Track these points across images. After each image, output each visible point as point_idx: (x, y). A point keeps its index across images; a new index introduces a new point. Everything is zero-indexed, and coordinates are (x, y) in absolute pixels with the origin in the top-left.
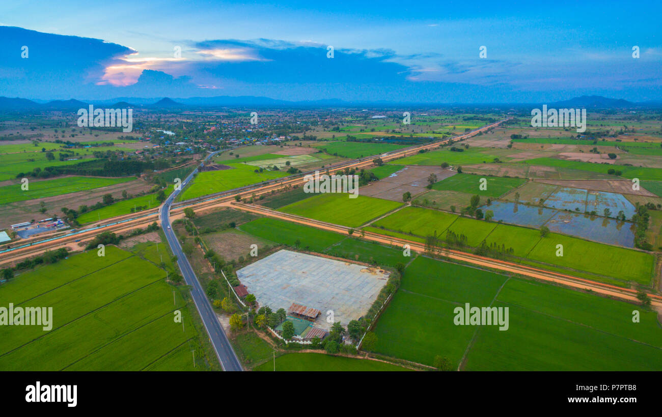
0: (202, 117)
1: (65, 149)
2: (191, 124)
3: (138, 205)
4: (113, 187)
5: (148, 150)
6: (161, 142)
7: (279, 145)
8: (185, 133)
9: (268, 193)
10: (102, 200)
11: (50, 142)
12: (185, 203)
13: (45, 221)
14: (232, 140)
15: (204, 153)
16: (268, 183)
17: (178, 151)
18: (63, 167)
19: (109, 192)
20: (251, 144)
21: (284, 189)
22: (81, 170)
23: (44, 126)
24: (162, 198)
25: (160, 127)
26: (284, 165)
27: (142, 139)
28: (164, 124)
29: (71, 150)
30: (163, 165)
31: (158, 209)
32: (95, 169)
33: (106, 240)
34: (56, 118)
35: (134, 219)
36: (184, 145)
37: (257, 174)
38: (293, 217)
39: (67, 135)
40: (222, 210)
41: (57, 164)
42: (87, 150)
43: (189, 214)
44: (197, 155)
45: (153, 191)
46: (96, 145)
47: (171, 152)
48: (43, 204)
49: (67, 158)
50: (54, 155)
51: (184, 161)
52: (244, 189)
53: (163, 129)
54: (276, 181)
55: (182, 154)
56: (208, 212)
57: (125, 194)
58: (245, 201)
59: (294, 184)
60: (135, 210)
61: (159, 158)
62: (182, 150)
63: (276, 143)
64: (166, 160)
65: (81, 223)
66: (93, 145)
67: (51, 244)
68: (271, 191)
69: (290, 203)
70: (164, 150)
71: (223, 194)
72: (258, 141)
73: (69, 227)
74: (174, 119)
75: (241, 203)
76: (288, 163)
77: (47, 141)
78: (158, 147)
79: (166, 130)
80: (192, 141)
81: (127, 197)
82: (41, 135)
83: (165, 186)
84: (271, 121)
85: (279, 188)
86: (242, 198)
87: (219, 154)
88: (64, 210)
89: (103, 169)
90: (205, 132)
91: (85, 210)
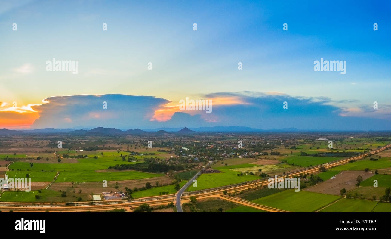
0: (206, 140)
1: (131, 156)
2: (199, 143)
3: (164, 191)
4: (152, 179)
5: (173, 159)
6: (180, 154)
7: (254, 158)
8: (194, 149)
9: (246, 190)
10: (145, 185)
11: (125, 151)
12: (191, 193)
13: (117, 193)
14: (224, 154)
15: (205, 162)
16: (246, 183)
17: (190, 160)
18: (129, 165)
19: (149, 182)
20: (236, 157)
21: (257, 187)
22: (137, 168)
23: (123, 143)
24: (177, 188)
25: (180, 145)
26: (257, 171)
27: (170, 152)
28: (183, 143)
29: (134, 156)
30: (180, 168)
31: (175, 195)
32: (144, 167)
33: (144, 208)
34: (129, 139)
35: (160, 199)
36: (193, 156)
37: (239, 177)
38: (262, 207)
39: (133, 148)
40: (215, 199)
41: (126, 163)
42: (141, 157)
43: (193, 200)
44: (201, 163)
45: (173, 184)
46: (146, 154)
47: (186, 160)
48: (117, 184)
49: (131, 160)
50: (126, 159)
51: (193, 166)
52: (230, 187)
53: (182, 146)
54: (252, 182)
55: (192, 162)
56: (204, 200)
57: (157, 184)
58: (230, 195)
59: (264, 185)
60: (162, 194)
61: (178, 163)
62: (192, 159)
63: (252, 157)
64: (182, 165)
65: (133, 197)
66: (144, 154)
67: (119, 206)
68: (248, 188)
69: (261, 197)
70: (182, 159)
71: (215, 189)
72: (240, 155)
73: (127, 198)
74: (189, 141)
75: (227, 195)
76: (260, 170)
77: (123, 151)
78: (179, 157)
79: (184, 147)
80: (198, 154)
81: (159, 185)
82: (121, 148)
83: (180, 181)
84: (250, 142)
85: (253, 187)
86: (228, 193)
87: (215, 163)
88: (126, 188)
89: (147, 168)
90: (207, 149)
91: (136, 190)
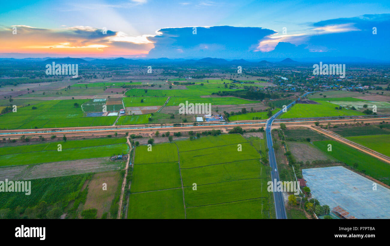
0: (308, 70)
1: (232, 83)
2: (299, 74)
3: (257, 117)
4: (248, 105)
5: (270, 87)
6: (279, 84)
7: (362, 92)
8: (294, 79)
9: (342, 124)
10: (241, 110)
11: (228, 79)
12: (282, 120)
13: (216, 116)
14: (324, 86)
15: (303, 92)
16: (344, 118)
17: (287, 89)
18: (230, 92)
19: (245, 107)
20: (338, 89)
21: (356, 124)
22: (236, 94)
23: (227, 72)
24: (270, 115)
25: (280, 75)
26: (362, 107)
27: (269, 81)
28: (283, 73)
29: (235, 84)
30: (276, 97)
31: (267, 121)
32: (242, 94)
33: (237, 130)
34: (232, 68)
35: (253, 123)
36: (291, 86)
37: (336, 110)
38: (358, 146)
39: (235, 76)
40: (304, 129)
41: (228, 90)
42: (242, 85)
43: (283, 127)
44: (298, 93)
45: (267, 110)
46: (246, 83)
47: (283, 90)
48: (217, 108)
49: (232, 88)
50: (228, 86)
51: (289, 96)
52: (324, 119)
53: (282, 76)
54: (351, 118)
55: (289, 92)
56: (294, 128)
57: (252, 109)
58: (322, 127)
59: (366, 122)
60: (255, 119)
61: (274, 93)
62: (289, 89)
63: (360, 91)
64: (278, 94)
65: (230, 120)
66: (245, 83)
67: (215, 127)
68: (344, 123)
69: (359, 135)
70: (279, 88)
71: (308, 119)
72: (344, 87)
73: (224, 120)
74: (290, 71)
75: (319, 127)
76: (365, 106)
77: (226, 79)
78: (276, 86)
79: (283, 77)
80: (297, 84)
81: (253, 111)
82: (225, 76)
83: (274, 108)
85: (352, 123)
86: (320, 124)
87: (312, 94)
88: (225, 112)
89: (245, 95)
90: (307, 79)
91: (233, 114)
